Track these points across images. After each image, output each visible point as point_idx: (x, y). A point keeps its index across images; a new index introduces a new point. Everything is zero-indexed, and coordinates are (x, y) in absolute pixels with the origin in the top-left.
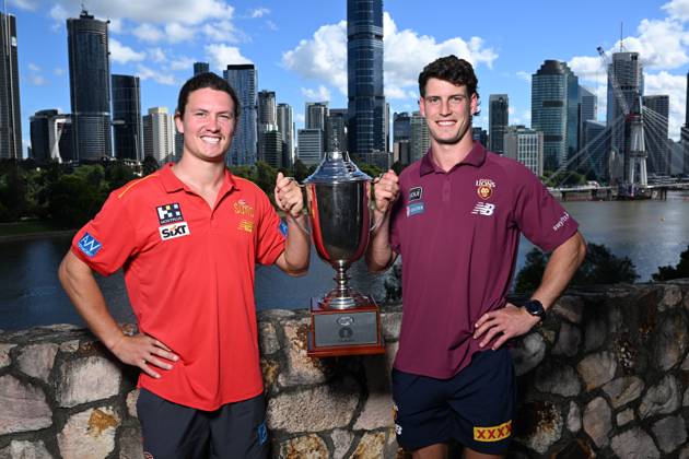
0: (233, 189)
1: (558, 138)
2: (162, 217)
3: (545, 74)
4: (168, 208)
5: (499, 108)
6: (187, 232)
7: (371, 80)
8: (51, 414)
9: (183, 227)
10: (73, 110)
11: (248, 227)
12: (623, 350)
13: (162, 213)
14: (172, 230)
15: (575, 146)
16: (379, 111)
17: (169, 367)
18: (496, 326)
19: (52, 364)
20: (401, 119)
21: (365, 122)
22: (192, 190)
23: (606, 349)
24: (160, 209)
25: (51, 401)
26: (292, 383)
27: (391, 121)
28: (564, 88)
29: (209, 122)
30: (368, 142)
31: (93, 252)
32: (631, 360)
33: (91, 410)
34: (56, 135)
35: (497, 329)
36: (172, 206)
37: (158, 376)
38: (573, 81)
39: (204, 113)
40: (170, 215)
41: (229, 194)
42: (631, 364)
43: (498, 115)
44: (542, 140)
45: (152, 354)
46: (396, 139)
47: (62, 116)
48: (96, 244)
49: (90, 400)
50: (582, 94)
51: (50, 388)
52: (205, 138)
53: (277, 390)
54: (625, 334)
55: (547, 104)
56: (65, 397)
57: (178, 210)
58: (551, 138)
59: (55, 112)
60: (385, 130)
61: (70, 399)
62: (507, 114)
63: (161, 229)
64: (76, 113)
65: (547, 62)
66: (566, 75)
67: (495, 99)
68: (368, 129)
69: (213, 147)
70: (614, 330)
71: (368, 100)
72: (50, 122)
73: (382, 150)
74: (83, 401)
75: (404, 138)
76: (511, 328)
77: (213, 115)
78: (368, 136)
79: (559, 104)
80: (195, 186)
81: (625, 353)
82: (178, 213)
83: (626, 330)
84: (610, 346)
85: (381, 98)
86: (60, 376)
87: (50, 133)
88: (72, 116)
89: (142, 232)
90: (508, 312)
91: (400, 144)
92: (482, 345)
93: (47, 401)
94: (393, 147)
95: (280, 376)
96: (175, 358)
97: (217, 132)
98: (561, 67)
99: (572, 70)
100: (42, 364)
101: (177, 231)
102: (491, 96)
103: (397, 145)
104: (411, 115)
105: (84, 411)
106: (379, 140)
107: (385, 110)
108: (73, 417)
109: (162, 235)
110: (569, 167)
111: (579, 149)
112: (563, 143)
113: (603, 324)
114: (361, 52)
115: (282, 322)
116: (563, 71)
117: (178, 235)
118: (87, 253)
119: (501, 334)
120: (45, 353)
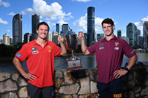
0: (47, 44)
1: (133, 39)
2: (33, 50)
3: (129, 26)
4: (34, 48)
5: (119, 33)
6: (38, 53)
7: (92, 27)
8: (17, 88)
9: (37, 52)
10: (32, 33)
11: (50, 51)
12: (137, 80)
13: (33, 49)
14: (35, 52)
15: (136, 41)
16: (94, 34)
17: (35, 79)
18: (118, 73)
19: (18, 78)
20: (98, 35)
21: (91, 36)
22: (39, 44)
23: (133, 80)
24: (33, 48)
25: (18, 85)
26: (65, 84)
27: (96, 36)
28: (134, 29)
29: (43, 32)
30: (91, 40)
31: (19, 56)
32: (138, 83)
33: (25, 87)
34: (29, 38)
35: (118, 74)
36: (35, 47)
37: (33, 80)
38: (136, 27)
39: (42, 30)
40: (35, 49)
41: (46, 45)
42: (138, 84)
43: (119, 34)
44: (129, 39)
45: (31, 76)
46: (97, 39)
47: (30, 34)
48: (20, 55)
49: (25, 85)
50: (138, 30)
51: (17, 83)
52: (42, 34)
53: (62, 85)
54: (137, 77)
55: (130, 32)
56: (20, 84)
57: (36, 48)
58: (131, 39)
59: (29, 33)
60: (95, 37)
61: (21, 85)
62: (121, 34)
63: (33, 52)
64: (33, 34)
65: (130, 23)
66: (134, 26)
67: (119, 31)
68: (91, 37)
69: (44, 36)
70: (134, 76)
71: (91, 31)
72: (28, 35)
73: (94, 41)
74: (23, 85)
75: (99, 39)
76: (122, 74)
77: (44, 30)
78: (91, 38)
79: (132, 32)
80: (40, 44)
81: (137, 81)
82: (36, 49)
83: (137, 76)
84: (134, 80)
85: (94, 31)
86: (19, 80)
87: (28, 37)
88: (32, 34)
89: (29, 53)
90: (121, 70)
91: (98, 40)
92: (116, 78)
93: (17, 85)
94: (97, 41)
95: (63, 82)
96: (36, 77)
97: (45, 33)
98: (133, 24)
99: (135, 25)
100: (16, 78)
101: (36, 52)
102: (118, 30)
103: (97, 40)
104: (100, 34)
105: (24, 87)
106: (94, 39)
107: (95, 33)
108: (21, 88)
109: (33, 53)
110: (135, 45)
111: (137, 42)
112: (133, 40)
113: (132, 75)
114: (90, 21)
115: (63, 72)
116: (133, 25)
117: (36, 53)
118: (18, 57)
119: (119, 75)
120: (17, 76)
